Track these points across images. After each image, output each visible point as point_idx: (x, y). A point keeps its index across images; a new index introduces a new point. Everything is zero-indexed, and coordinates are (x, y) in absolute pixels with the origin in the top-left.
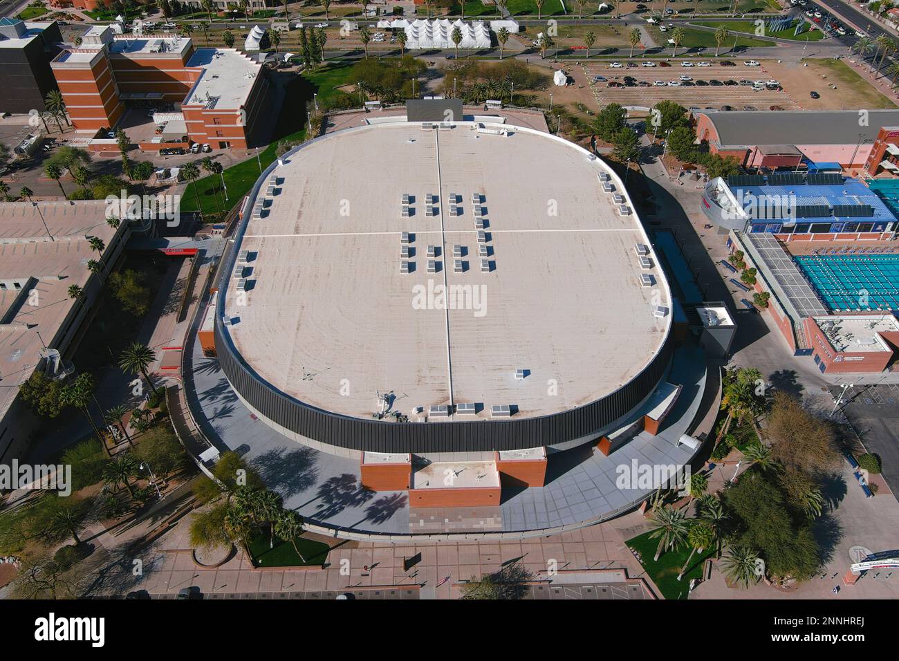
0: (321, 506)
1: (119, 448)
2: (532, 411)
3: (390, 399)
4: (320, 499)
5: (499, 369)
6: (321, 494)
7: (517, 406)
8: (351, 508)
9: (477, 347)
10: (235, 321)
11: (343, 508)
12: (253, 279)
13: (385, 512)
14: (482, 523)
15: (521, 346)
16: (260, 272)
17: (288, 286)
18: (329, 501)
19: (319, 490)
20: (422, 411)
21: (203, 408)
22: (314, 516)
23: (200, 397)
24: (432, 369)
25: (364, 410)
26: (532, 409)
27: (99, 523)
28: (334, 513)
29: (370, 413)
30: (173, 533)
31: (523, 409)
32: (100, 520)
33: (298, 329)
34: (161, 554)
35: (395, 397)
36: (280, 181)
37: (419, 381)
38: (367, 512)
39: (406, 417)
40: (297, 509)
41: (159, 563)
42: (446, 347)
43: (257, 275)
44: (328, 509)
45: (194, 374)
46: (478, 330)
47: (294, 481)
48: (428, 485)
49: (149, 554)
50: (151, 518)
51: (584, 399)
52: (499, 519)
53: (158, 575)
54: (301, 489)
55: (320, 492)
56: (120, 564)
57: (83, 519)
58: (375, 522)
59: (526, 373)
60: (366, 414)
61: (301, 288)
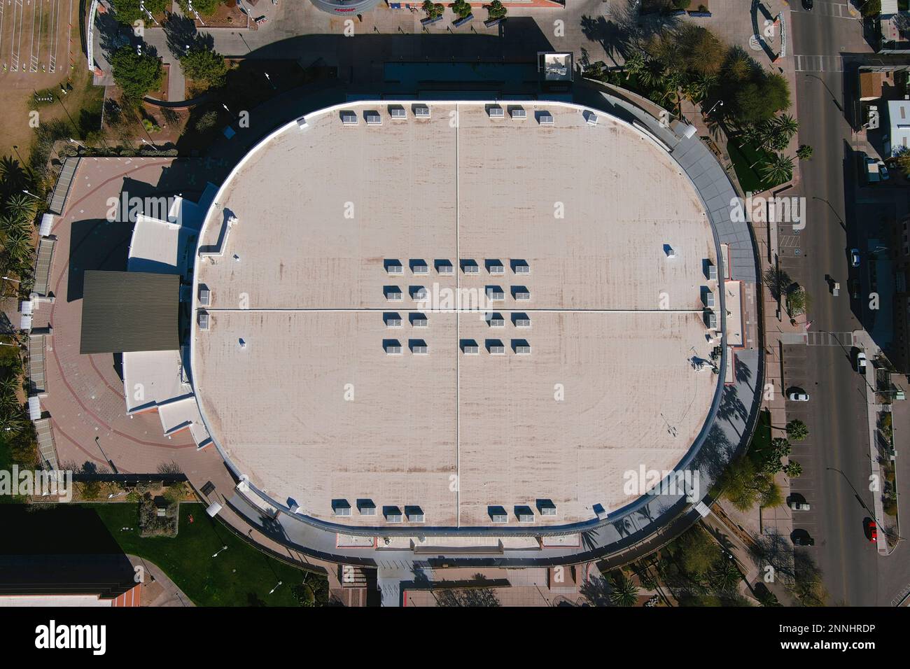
0: (736, 416)
1: (667, 595)
2: (709, 248)
3: (698, 362)
4: (730, 418)
5: (662, 269)
6: (726, 418)
7: (703, 260)
8: (737, 394)
9: (636, 285)
10: (598, 509)
11: (738, 399)
12: (535, 503)
13: (742, 368)
14: (749, 297)
15: (636, 248)
16: (522, 497)
17: (550, 466)
18: (732, 411)
19: (722, 419)
20: (709, 335)
21: (638, 529)
22: (744, 420)
23: (625, 535)
24: (662, 326)
25: (708, 380)
26: (706, 248)
27: (737, 587)
28: (742, 407)
29: (712, 377)
30: (747, 526)
31: (707, 255)
32: (736, 586)
33: (611, 448)
34: (764, 531)
35: (695, 357)
36: (340, 504)
37: (676, 337)
38: (742, 382)
39: (715, 348)
40: (739, 435)
41: (771, 531)
42: (636, 313)
43: (528, 499)
44: (739, 411)
45: (596, 547)
46: (614, 284)
47: (714, 439)
48: (738, 335)
49: (764, 541)
50: (730, 549)
51: (695, 206)
52: (746, 284)
53: (780, 530)
54: (722, 433)
55: (724, 418)
56: (771, 559)
57: (735, 601)
58: (749, 376)
59: (667, 249)
60: (712, 381)
61: (551, 452)
